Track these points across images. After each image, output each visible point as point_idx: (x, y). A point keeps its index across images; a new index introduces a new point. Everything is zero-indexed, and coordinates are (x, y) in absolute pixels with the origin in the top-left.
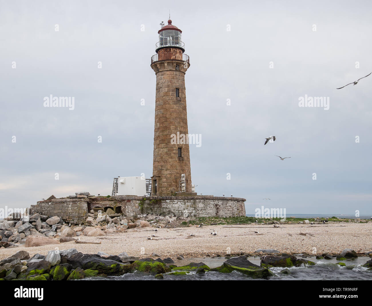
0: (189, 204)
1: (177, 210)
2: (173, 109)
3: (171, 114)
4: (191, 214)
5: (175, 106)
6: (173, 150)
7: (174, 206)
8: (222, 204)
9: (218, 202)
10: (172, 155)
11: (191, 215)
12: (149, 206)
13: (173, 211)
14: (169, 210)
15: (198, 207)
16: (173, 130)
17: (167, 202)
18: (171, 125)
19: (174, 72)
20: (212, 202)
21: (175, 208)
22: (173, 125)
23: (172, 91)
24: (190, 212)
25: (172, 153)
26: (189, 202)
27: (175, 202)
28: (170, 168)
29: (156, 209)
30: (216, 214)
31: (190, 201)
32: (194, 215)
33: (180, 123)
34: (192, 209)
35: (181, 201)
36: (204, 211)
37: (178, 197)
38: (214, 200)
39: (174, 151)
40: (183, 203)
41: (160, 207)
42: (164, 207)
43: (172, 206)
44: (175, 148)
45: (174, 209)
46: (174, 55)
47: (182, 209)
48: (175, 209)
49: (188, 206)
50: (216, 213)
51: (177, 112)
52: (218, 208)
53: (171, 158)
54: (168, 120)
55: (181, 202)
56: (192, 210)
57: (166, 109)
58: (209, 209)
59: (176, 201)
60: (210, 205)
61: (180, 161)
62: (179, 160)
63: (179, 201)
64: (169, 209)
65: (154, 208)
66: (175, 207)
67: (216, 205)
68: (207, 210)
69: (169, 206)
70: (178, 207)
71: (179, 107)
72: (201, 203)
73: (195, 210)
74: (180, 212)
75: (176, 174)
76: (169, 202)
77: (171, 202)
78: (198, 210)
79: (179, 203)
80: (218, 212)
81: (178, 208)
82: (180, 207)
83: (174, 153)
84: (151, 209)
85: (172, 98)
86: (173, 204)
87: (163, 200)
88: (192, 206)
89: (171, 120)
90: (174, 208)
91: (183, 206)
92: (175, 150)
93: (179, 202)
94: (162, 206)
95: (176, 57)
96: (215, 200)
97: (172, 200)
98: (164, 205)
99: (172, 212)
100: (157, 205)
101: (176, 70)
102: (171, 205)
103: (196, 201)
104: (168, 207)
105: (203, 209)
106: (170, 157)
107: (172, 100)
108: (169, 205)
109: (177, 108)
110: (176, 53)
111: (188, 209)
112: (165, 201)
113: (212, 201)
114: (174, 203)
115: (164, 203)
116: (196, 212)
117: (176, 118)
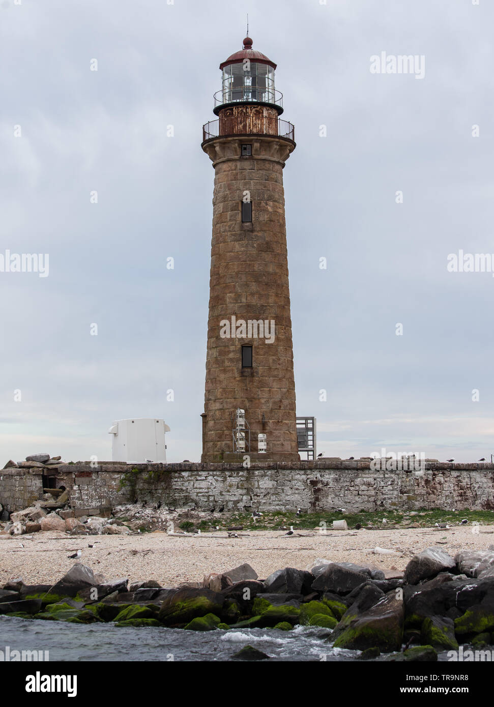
0: (234, 480)
1: (203, 496)
2: (232, 254)
3: (227, 267)
4: (238, 505)
5: (237, 247)
6: (229, 352)
7: (198, 486)
8: (337, 480)
9: (321, 476)
10: (227, 363)
11: (236, 506)
12: (146, 486)
13: (194, 496)
14: (187, 496)
15: (258, 487)
16: (231, 303)
17: (183, 477)
18: (227, 291)
19: (238, 164)
20: (300, 476)
21: (201, 490)
22: (230, 293)
23: (232, 211)
24: (235, 499)
25: (227, 359)
26: (234, 477)
27: (200, 476)
28: (222, 395)
29: (160, 491)
30: (313, 504)
31: (238, 473)
32: (245, 506)
33: (247, 285)
34: (240, 491)
35: (215, 473)
36: (273, 498)
37: (207, 465)
38: (309, 472)
39: (231, 355)
40: (220, 479)
41: (169, 487)
42: (176, 489)
43: (193, 485)
44: (232, 348)
45: (198, 493)
46: (241, 123)
47: (216, 492)
48: (201, 493)
49: (231, 486)
50: (310, 502)
51: (242, 260)
52: (317, 491)
53: (225, 371)
54: (222, 281)
55: (216, 475)
56: (241, 495)
57: (220, 255)
58: (290, 492)
59: (204, 474)
60: (294, 482)
61: (243, 378)
62: (242, 374)
63: (211, 473)
64: (187, 492)
65: (156, 489)
66: (200, 488)
67: (314, 483)
68: (283, 495)
69: (188, 486)
70: (208, 488)
71: (247, 246)
72: (267, 478)
73: (248, 494)
74: (212, 499)
75: (232, 410)
76: (188, 476)
77: (191, 476)
78: (258, 496)
79: (210, 478)
80: (317, 499)
81: (206, 490)
82: (212, 487)
83: (231, 360)
84: (150, 492)
85: (230, 227)
86: (197, 480)
87: (176, 472)
88: (242, 485)
89: (228, 281)
90: (198, 490)
91: (220, 486)
92: (233, 351)
93: (211, 475)
94: (172, 486)
95: (245, 126)
96: (311, 469)
97: (196, 473)
98: (177, 484)
99: (193, 501)
100: (163, 483)
101: (242, 159)
102: (192, 483)
103: (253, 473)
104: (184, 488)
105: (272, 492)
106: (222, 370)
107: (230, 231)
108: (186, 484)
109: (242, 249)
110: (246, 116)
111: (229, 492)
112: (180, 474)
113: (302, 472)
114: (199, 478)
115: (176, 480)
116: (251, 499)
117: (237, 273)
